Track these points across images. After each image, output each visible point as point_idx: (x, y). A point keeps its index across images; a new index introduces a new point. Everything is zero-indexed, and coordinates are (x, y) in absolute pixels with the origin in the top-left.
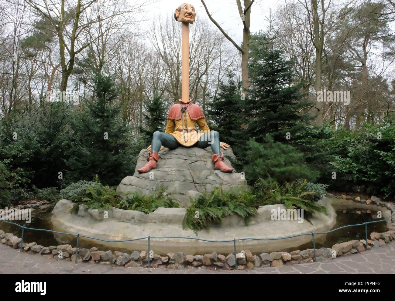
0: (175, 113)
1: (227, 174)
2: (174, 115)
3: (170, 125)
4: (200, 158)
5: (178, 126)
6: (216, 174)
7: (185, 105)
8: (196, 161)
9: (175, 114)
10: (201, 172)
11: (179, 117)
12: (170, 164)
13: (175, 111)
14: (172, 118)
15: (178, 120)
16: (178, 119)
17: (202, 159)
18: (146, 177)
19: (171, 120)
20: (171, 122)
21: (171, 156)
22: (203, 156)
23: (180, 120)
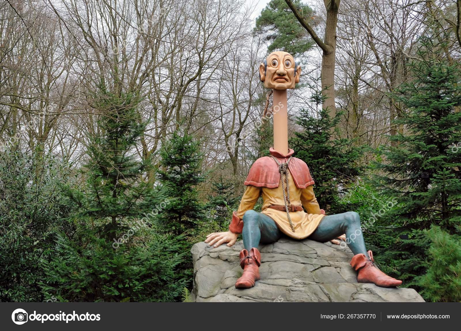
0: (265, 175)
1: (390, 289)
2: (264, 178)
3: (251, 197)
4: (327, 261)
5: (273, 199)
6: (367, 290)
7: (284, 161)
8: (322, 266)
9: (266, 177)
10: (338, 287)
11: (275, 182)
12: (282, 271)
13: (266, 171)
14: (259, 184)
15: (272, 189)
16: (273, 186)
17: (331, 263)
18: (254, 296)
19: (255, 187)
20: (254, 192)
21: (273, 257)
22: (332, 257)
23: (277, 188)
